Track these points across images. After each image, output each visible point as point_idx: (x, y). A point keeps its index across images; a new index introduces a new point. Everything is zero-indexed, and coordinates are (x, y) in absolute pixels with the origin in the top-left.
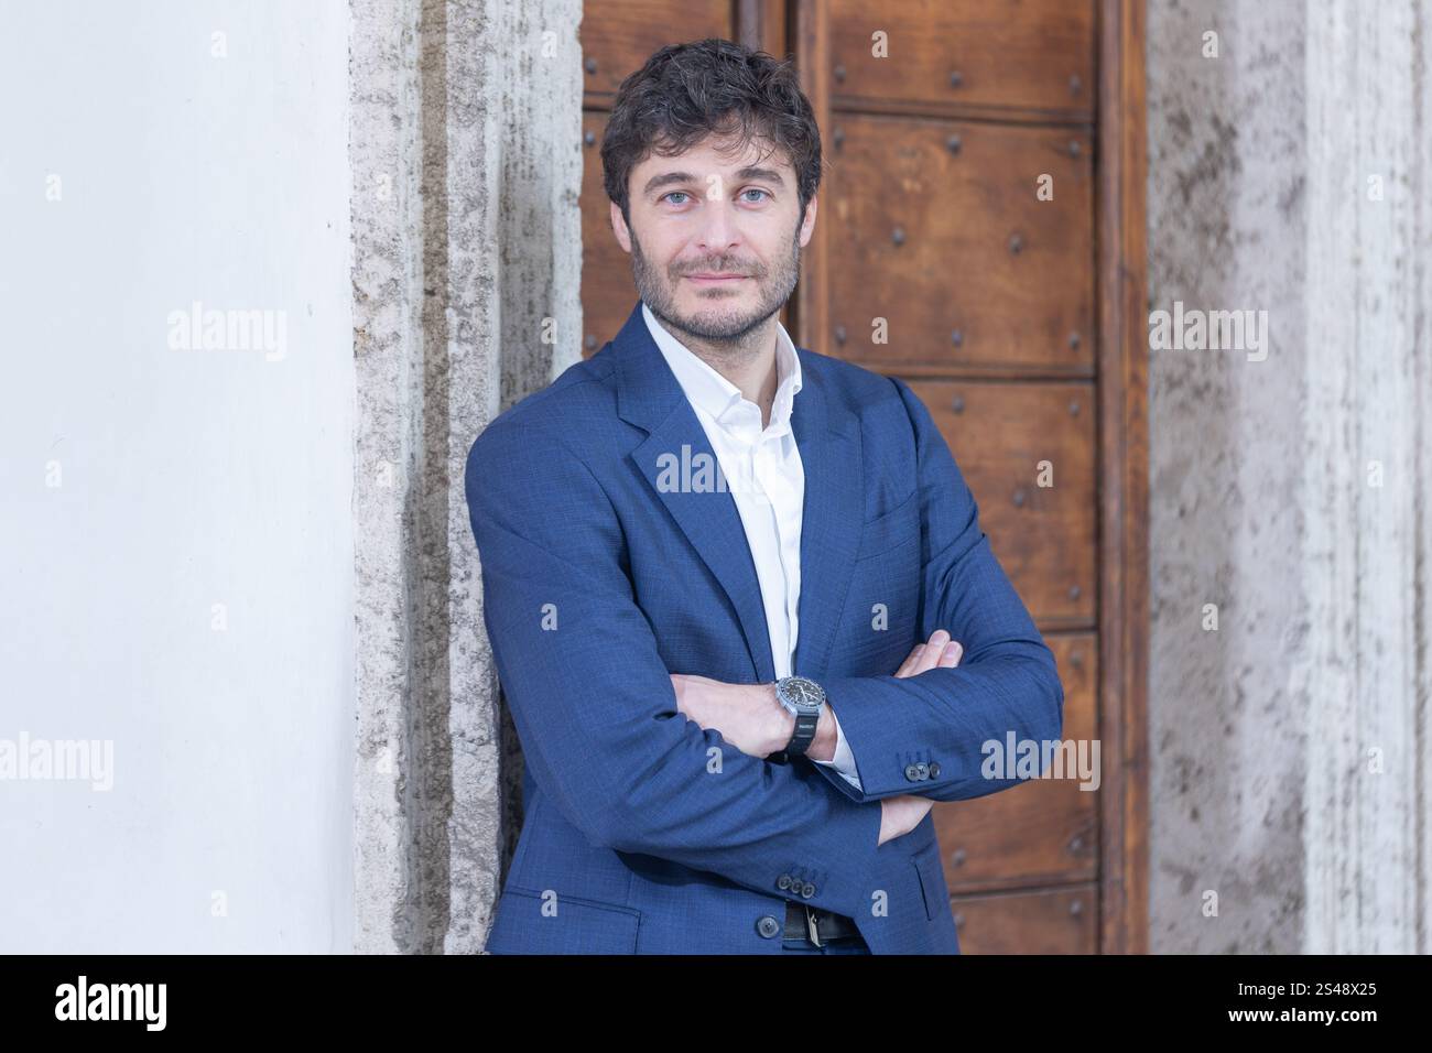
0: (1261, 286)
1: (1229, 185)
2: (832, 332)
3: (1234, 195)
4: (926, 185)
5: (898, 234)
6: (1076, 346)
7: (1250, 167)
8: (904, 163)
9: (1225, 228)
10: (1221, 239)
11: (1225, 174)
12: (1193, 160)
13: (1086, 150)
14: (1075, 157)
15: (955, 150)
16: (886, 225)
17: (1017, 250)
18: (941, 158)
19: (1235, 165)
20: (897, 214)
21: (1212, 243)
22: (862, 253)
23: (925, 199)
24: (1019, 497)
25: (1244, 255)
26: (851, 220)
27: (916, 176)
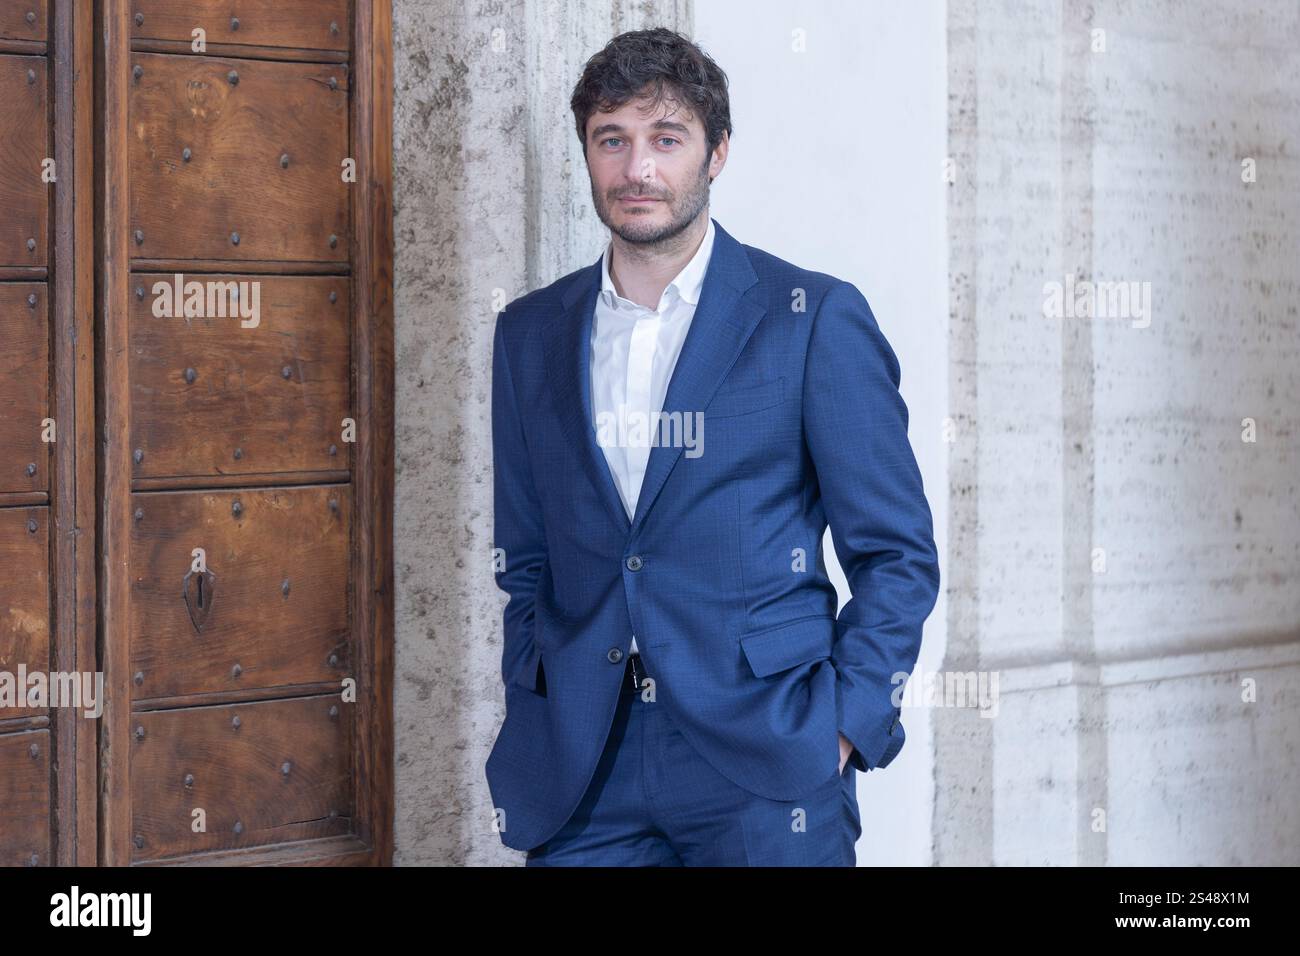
0: (488, 196)
1: (461, 113)
2: (132, 234)
3: (465, 120)
4: (210, 112)
5: (187, 152)
6: (334, 246)
7: (477, 96)
8: (192, 93)
9: (458, 148)
10: (454, 158)
11: (457, 102)
12: (431, 91)
13: (343, 84)
14: (333, 88)
15: (235, 82)
16: (177, 145)
17: (285, 166)
18: (223, 89)
19: (466, 96)
20: (187, 137)
21: (447, 160)
22: (158, 167)
23: (210, 122)
24: (286, 371)
25: (473, 170)
26: (148, 140)
27: (201, 105)
